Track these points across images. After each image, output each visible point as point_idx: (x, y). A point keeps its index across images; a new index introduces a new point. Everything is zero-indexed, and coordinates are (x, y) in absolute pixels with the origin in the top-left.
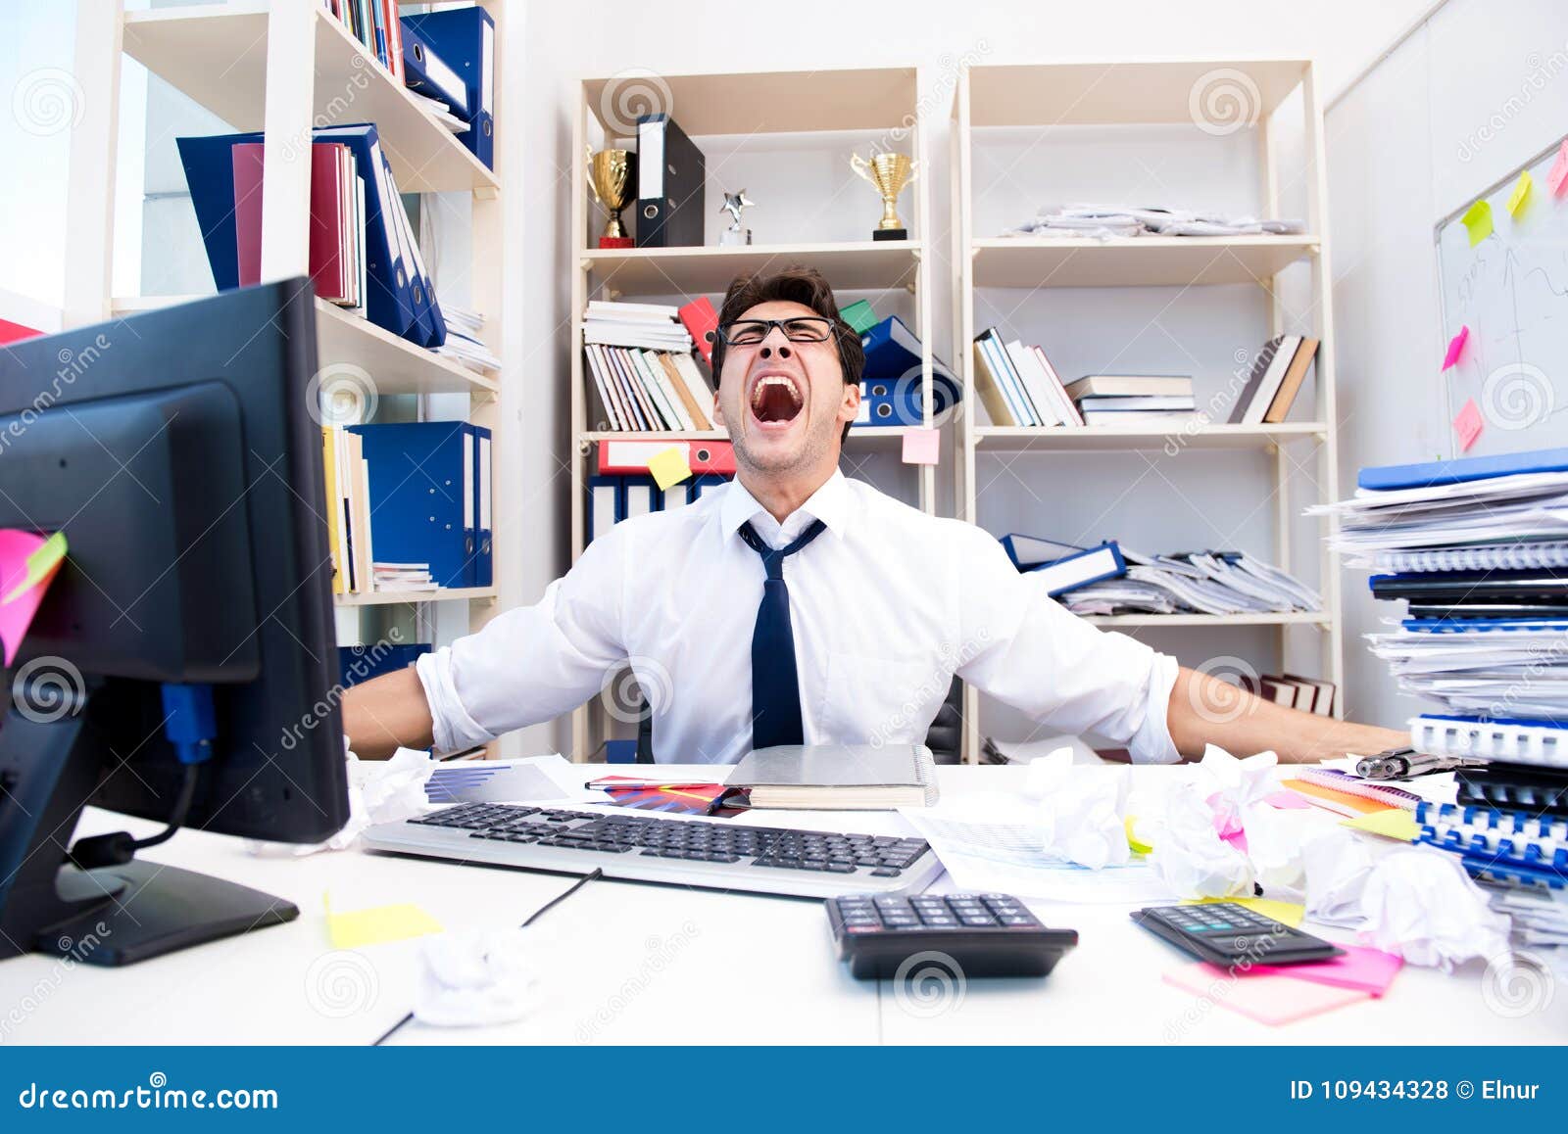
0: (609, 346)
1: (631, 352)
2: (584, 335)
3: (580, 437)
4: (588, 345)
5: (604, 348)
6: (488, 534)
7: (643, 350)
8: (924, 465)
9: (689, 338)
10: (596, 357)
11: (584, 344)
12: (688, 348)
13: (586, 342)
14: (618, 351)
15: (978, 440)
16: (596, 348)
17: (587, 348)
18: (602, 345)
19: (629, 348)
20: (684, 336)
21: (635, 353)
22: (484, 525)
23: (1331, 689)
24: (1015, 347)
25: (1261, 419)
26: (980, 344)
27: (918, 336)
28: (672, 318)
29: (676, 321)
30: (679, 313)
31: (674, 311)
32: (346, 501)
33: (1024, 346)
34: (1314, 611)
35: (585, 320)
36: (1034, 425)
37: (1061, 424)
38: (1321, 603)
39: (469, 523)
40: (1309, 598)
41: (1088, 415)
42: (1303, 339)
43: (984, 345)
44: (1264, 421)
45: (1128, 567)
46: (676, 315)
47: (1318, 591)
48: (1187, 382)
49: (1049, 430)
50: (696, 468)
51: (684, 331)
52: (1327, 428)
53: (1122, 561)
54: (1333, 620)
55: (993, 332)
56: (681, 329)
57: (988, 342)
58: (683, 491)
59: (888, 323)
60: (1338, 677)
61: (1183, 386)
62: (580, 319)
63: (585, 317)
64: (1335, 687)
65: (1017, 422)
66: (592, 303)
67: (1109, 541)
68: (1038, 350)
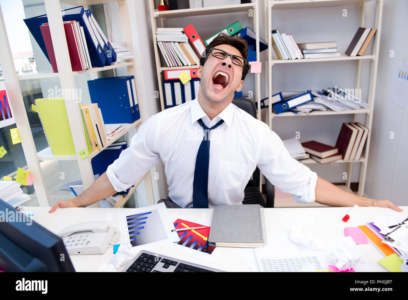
0: (164, 42)
1: (171, 43)
2: (157, 39)
3: (159, 69)
4: (159, 42)
5: (163, 43)
6: (137, 105)
7: (174, 42)
8: (257, 73)
9: (187, 38)
10: (160, 45)
11: (157, 42)
12: (187, 41)
13: (158, 41)
14: (167, 43)
15: (272, 65)
16: (161, 43)
17: (158, 43)
18: (162, 42)
19: (170, 42)
20: (185, 37)
21: (172, 43)
22: (136, 103)
23: (368, 130)
24: (284, 35)
25: (356, 54)
26: (273, 35)
27: (255, 32)
28: (182, 32)
29: (183, 32)
30: (184, 30)
31: (182, 29)
32: (96, 125)
33: (287, 35)
34: (365, 108)
35: (156, 34)
36: (289, 59)
37: (297, 59)
38: (368, 106)
39: (132, 105)
40: (365, 105)
41: (306, 55)
42: (371, 29)
43: (274, 35)
44: (357, 55)
45: (314, 98)
46: (183, 31)
47: (367, 103)
48: (335, 43)
49: (294, 61)
50: (193, 77)
51: (186, 36)
52: (375, 57)
53: (312, 96)
54: (370, 111)
55: (277, 31)
56: (185, 35)
57: (276, 34)
58: (189, 84)
59: (246, 29)
60: (370, 127)
61: (334, 45)
62: (155, 34)
63: (157, 33)
64: (369, 130)
65: (284, 59)
66: (158, 28)
67: (309, 90)
68: (291, 36)
